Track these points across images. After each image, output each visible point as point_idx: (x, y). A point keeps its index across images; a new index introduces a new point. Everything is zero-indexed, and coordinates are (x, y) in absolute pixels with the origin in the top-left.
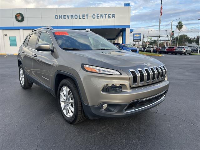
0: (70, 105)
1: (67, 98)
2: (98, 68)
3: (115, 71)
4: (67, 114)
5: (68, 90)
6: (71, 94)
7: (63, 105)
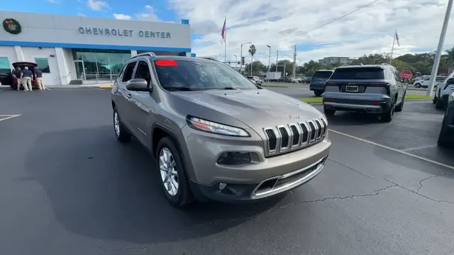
0: (173, 177)
1: (169, 167)
2: (212, 124)
3: (239, 130)
4: (169, 189)
5: (170, 155)
6: (173, 161)
7: (163, 175)
